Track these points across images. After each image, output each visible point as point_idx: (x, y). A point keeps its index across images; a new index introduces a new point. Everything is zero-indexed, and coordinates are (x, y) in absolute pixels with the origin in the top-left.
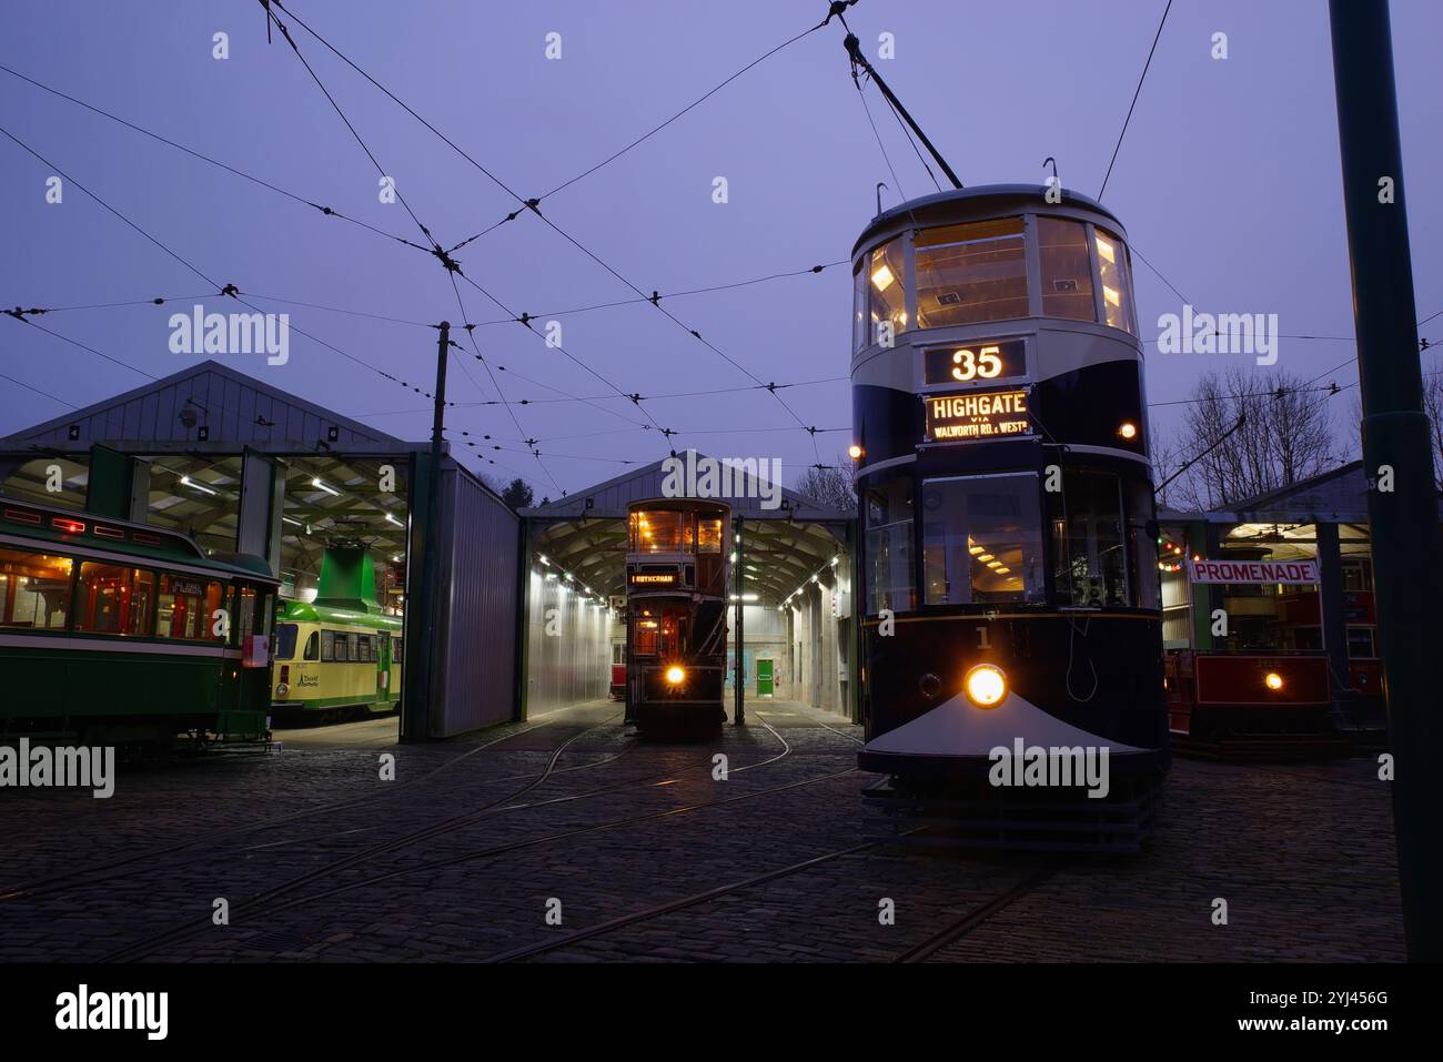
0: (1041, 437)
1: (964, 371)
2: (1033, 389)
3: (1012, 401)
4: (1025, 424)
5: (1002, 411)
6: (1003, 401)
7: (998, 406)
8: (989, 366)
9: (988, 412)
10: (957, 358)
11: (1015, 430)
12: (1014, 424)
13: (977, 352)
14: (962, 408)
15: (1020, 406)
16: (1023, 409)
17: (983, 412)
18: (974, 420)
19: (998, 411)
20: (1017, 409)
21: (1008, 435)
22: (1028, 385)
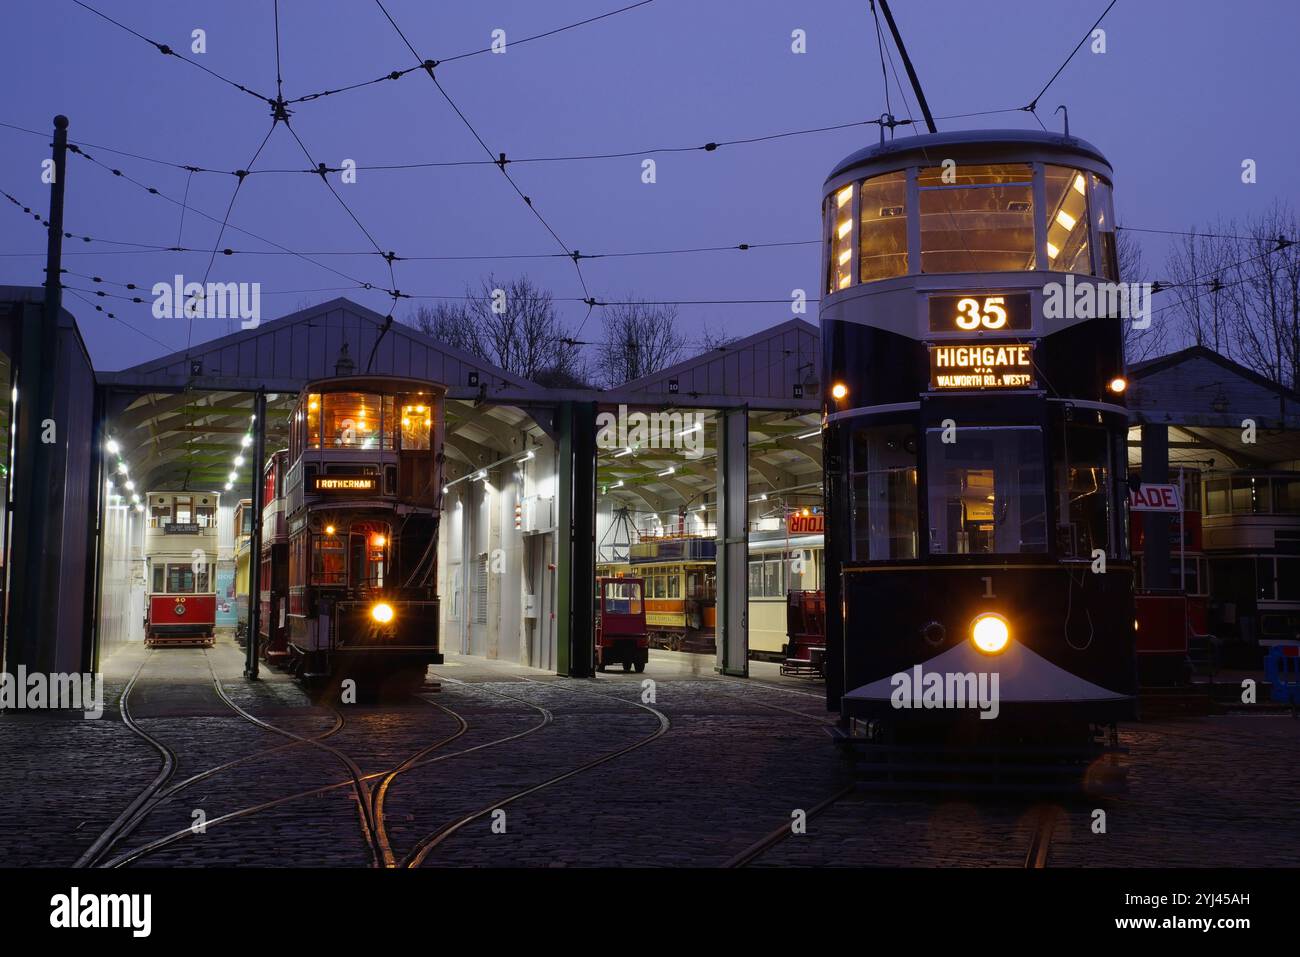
0: (1045, 392)
1: (969, 319)
2: (1038, 343)
3: (1016, 353)
4: (1028, 378)
5: (1006, 363)
6: (1007, 353)
7: (1002, 358)
8: (993, 317)
9: (991, 363)
10: (961, 306)
11: (1018, 383)
12: (1017, 377)
13: (981, 302)
14: (965, 358)
15: (1024, 359)
16: (1027, 363)
17: (986, 363)
18: (977, 371)
19: (1002, 363)
20: (1021, 362)
21: (1010, 388)
22: (1034, 339)
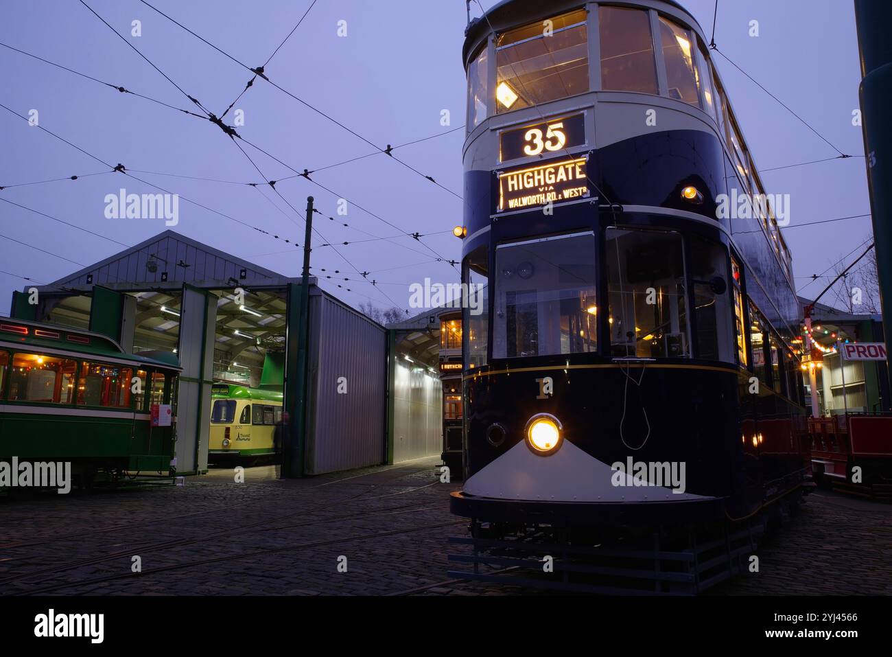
0: (597, 198)
1: (534, 147)
2: (591, 156)
3: (574, 169)
4: (585, 189)
5: (565, 179)
6: (566, 171)
7: (562, 176)
8: (554, 141)
9: (553, 181)
10: (528, 137)
11: (577, 195)
12: (575, 190)
13: (544, 129)
14: (531, 180)
15: (581, 173)
16: (584, 176)
17: (549, 182)
18: (541, 190)
19: (561, 180)
20: (579, 176)
21: (570, 199)
22: (586, 153)
